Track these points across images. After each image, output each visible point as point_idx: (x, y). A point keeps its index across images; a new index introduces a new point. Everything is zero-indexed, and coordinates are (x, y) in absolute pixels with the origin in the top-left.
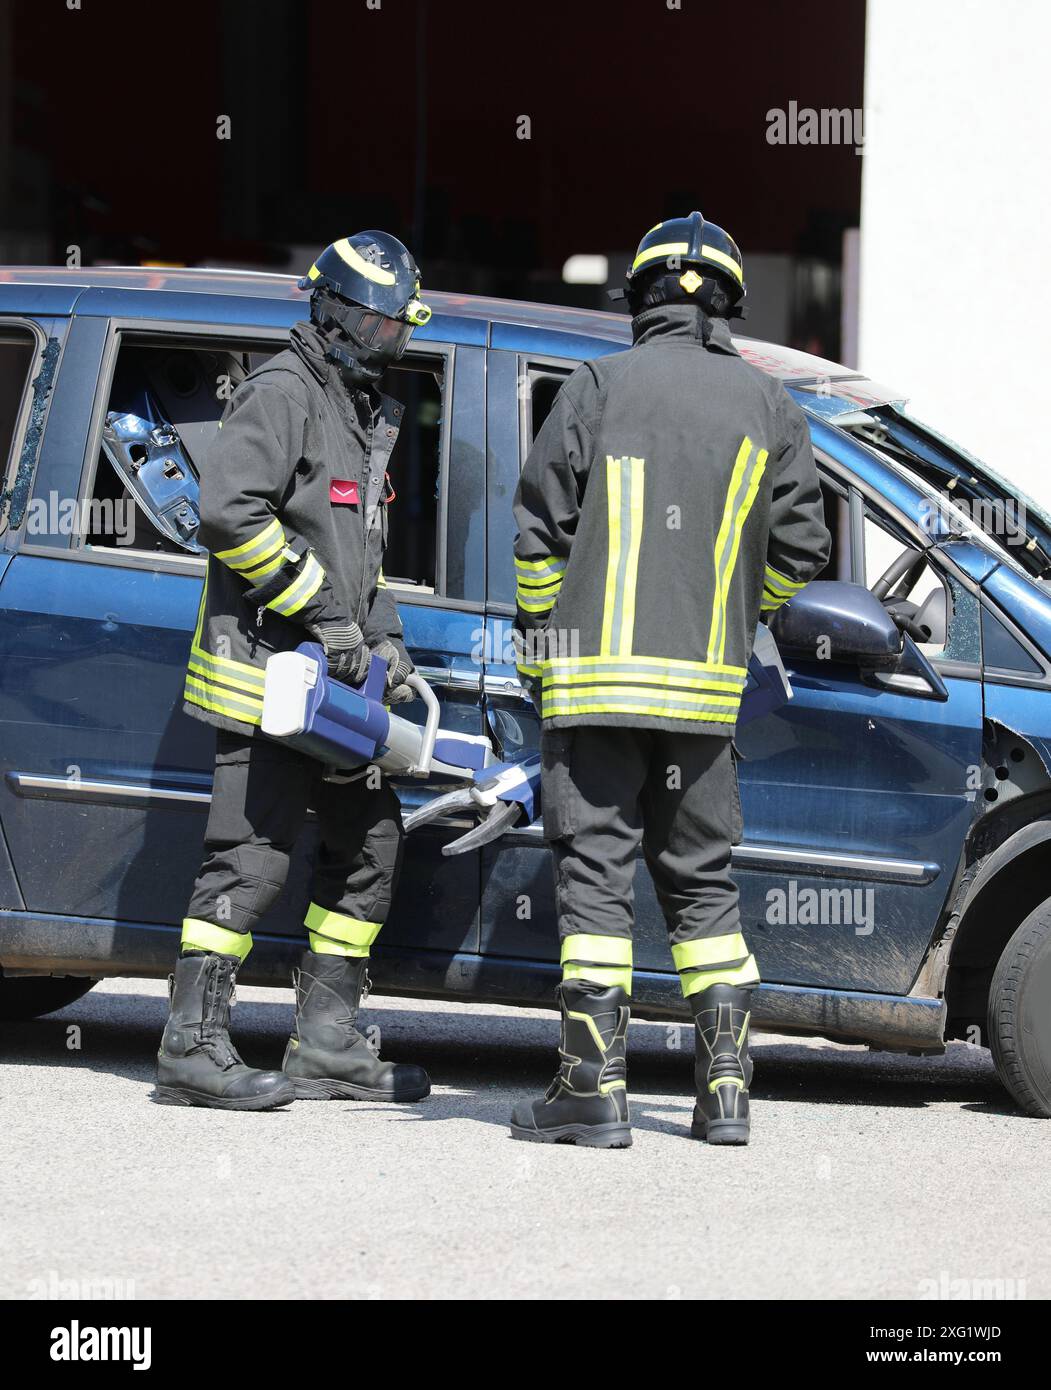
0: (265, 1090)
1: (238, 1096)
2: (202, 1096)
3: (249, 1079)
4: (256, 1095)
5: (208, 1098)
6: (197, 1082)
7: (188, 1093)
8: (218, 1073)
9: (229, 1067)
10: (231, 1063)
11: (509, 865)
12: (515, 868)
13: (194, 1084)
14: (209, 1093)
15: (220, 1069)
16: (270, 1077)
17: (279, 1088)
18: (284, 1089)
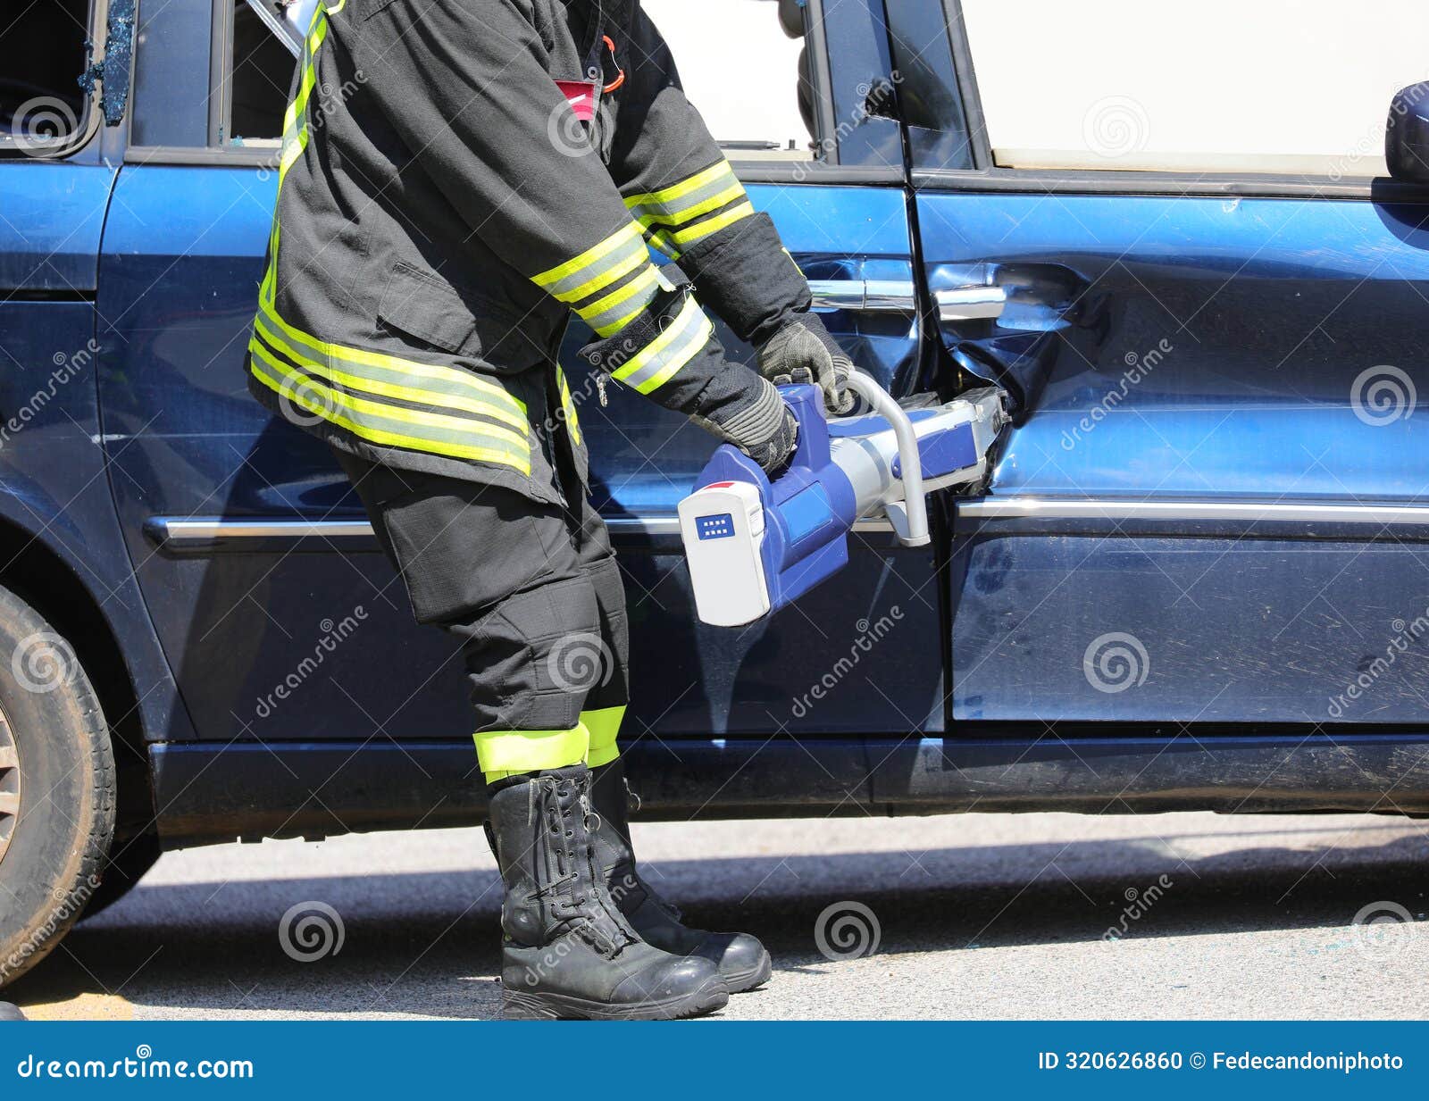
0: (681, 987)
1: (637, 999)
2: (577, 1004)
3: (653, 971)
4: (665, 996)
5: (586, 1006)
6: (569, 981)
7: (551, 999)
8: (602, 963)
9: (619, 951)
10: (620, 944)
11: (995, 569)
12: (1004, 573)
13: (564, 984)
14: (588, 998)
15: (603, 958)
16: (690, 966)
17: (703, 985)
18: (708, 987)
